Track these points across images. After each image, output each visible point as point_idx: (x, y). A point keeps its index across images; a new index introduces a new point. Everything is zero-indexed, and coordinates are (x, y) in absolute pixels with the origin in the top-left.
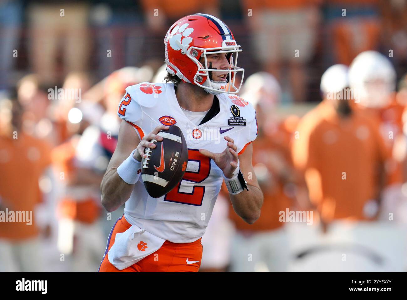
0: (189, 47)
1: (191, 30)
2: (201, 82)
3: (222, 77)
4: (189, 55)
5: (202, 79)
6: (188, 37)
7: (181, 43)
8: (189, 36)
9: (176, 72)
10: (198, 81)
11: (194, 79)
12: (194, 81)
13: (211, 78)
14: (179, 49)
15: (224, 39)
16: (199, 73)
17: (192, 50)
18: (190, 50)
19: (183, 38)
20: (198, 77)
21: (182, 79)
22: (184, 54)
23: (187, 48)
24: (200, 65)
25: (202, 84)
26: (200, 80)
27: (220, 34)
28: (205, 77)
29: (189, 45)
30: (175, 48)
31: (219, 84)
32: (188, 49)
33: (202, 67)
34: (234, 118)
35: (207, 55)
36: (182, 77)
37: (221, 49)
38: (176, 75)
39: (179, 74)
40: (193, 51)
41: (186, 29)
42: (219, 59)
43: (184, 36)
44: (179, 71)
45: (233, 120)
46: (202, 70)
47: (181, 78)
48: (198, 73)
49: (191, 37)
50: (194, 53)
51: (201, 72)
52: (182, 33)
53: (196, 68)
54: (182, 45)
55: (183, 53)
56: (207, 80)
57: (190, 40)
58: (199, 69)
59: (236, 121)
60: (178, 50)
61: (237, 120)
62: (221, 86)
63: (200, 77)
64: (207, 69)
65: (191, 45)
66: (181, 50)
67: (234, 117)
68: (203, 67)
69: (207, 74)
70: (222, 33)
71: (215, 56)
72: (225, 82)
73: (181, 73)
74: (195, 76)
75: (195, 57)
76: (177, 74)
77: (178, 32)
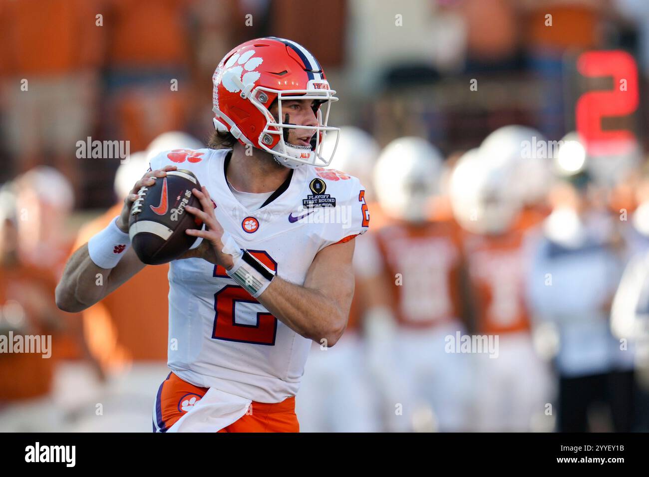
0: (254, 88)
1: (259, 61)
2: (271, 144)
3: (305, 141)
4: (254, 99)
5: (273, 140)
6: (253, 71)
7: (242, 80)
8: (255, 70)
9: (229, 128)
10: (265, 142)
11: (259, 138)
12: (259, 142)
13: (286, 140)
14: (238, 91)
15: (311, 77)
16: (268, 129)
17: (259, 92)
18: (255, 91)
19: (245, 72)
20: (266, 137)
21: (239, 139)
22: (245, 98)
23: (251, 89)
24: (271, 118)
25: (271, 147)
26: (269, 140)
27: (306, 70)
28: (278, 136)
29: (254, 85)
30: (231, 89)
31: (299, 150)
32: (251, 91)
33: (272, 120)
34: (314, 197)
35: (284, 102)
36: (239, 136)
37: (306, 94)
38: (229, 133)
39: (235, 131)
40: (259, 95)
41: (250, 58)
42: (301, 109)
43: (246, 69)
44: (235, 125)
45: (311, 199)
46: (273, 124)
47: (237, 138)
48: (266, 130)
49: (257, 72)
50: (261, 97)
51: (271, 128)
52: (243, 65)
53: (264, 122)
54: (243, 83)
55: (244, 96)
56: (279, 143)
57: (257, 76)
58: (269, 123)
59: (318, 201)
60: (236, 92)
61: (318, 199)
62: (302, 154)
63: (269, 136)
64: (281, 124)
65: (257, 84)
66: (241, 91)
67: (314, 194)
68: (274, 120)
69: (281, 132)
70: (308, 69)
71: (295, 105)
72: (307, 147)
73: (239, 129)
74: (262, 134)
75: (263, 104)
76: (232, 131)
77: (236, 64)
